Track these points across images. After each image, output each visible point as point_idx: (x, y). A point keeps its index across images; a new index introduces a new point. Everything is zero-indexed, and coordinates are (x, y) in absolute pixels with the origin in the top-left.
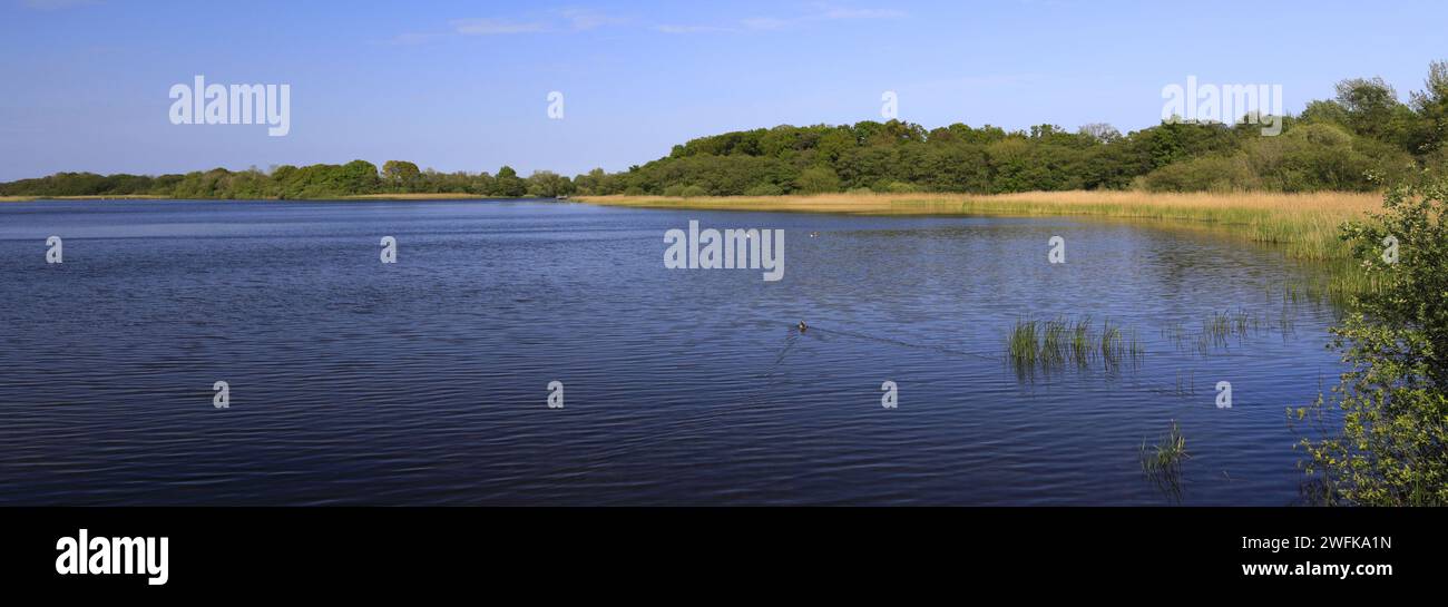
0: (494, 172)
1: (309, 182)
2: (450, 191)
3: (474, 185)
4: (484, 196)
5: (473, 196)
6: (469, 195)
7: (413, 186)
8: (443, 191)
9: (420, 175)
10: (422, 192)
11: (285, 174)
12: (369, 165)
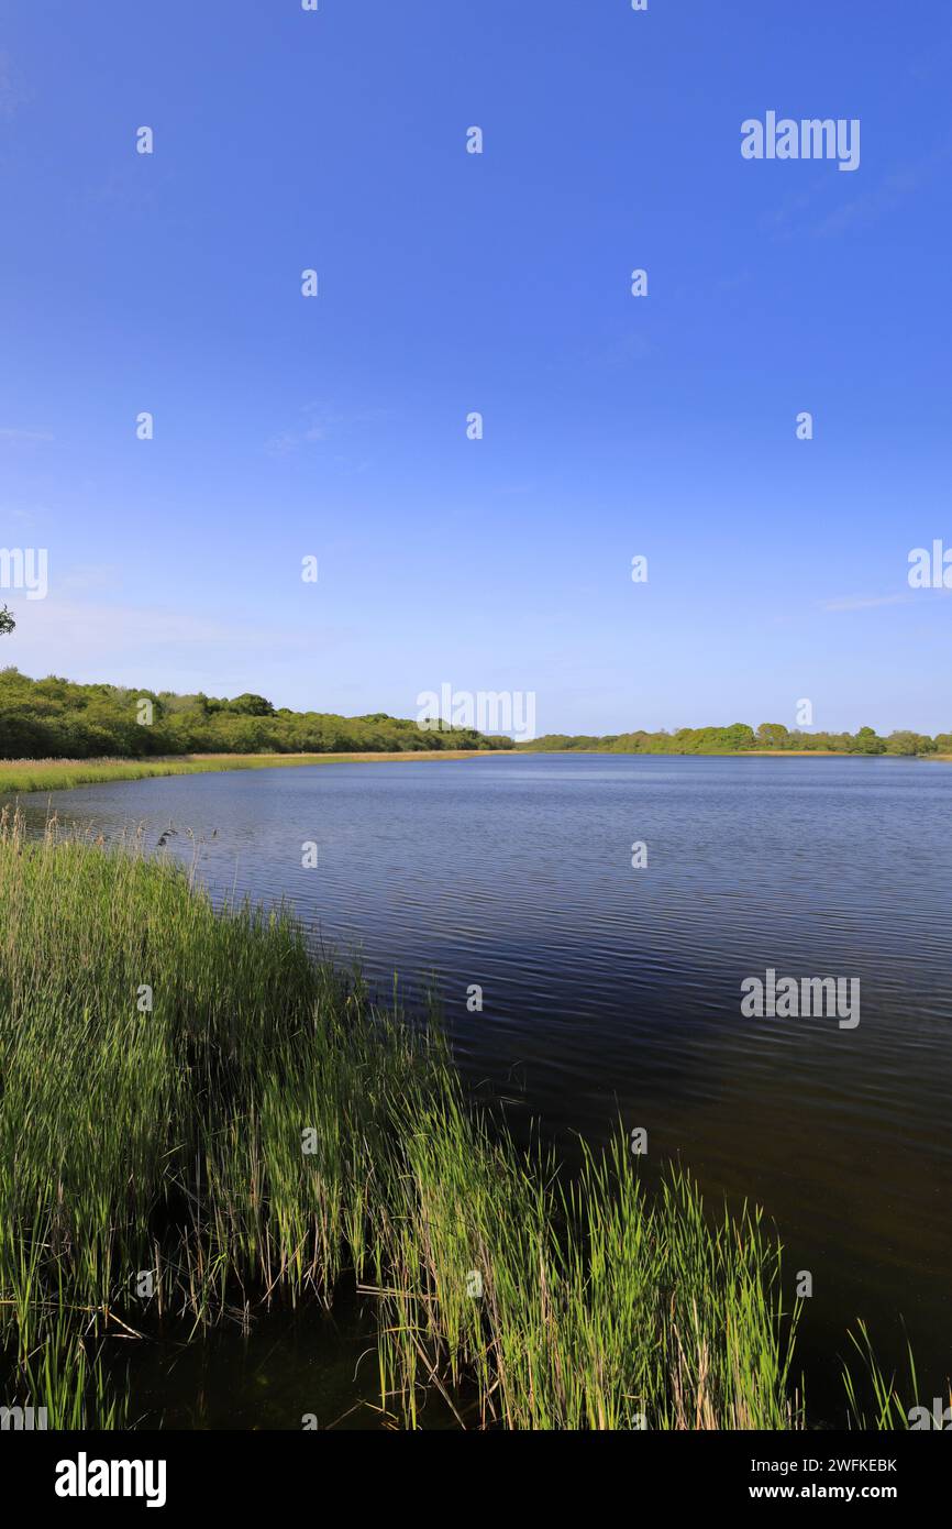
0: (854, 732)
1: (702, 741)
2: (814, 749)
3: (836, 744)
4: (845, 754)
5: (835, 753)
6: (830, 753)
7: (782, 744)
8: (809, 749)
9: (788, 736)
10: (791, 749)
11: (685, 734)
12: (747, 727)
